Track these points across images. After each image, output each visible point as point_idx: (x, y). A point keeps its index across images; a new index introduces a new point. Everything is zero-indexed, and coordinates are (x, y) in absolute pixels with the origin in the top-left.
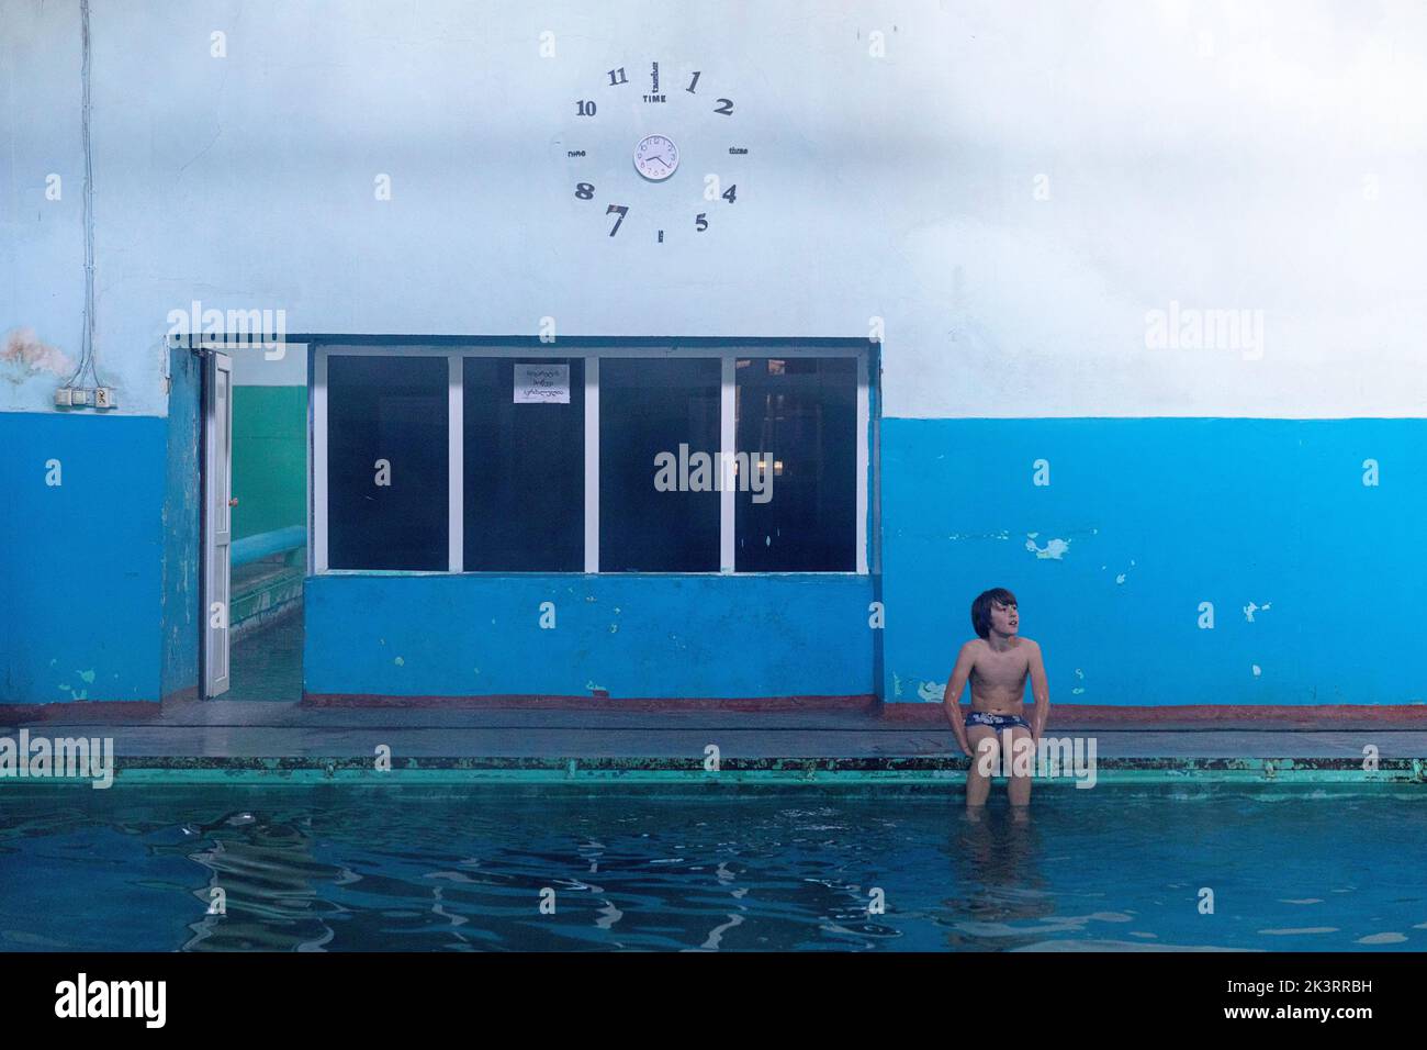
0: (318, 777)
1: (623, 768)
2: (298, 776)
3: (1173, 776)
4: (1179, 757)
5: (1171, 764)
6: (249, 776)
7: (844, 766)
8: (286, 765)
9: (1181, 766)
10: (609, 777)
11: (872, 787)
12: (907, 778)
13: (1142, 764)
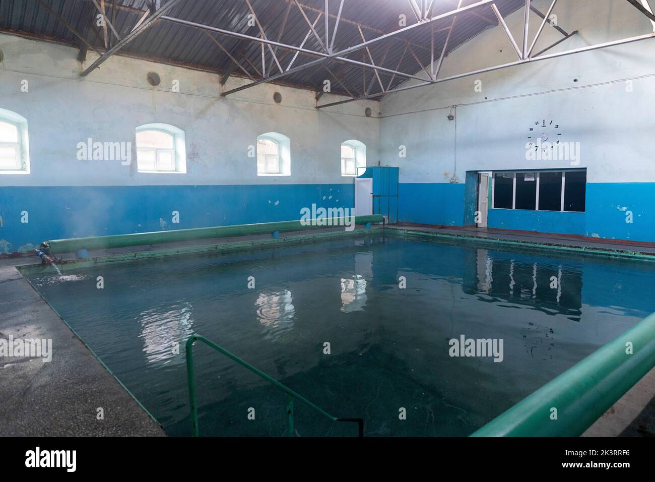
0: (461, 238)
1: (507, 241)
2: (459, 237)
3: (611, 253)
4: (613, 249)
5: (611, 250)
6: (453, 237)
7: (544, 244)
8: (458, 236)
9: (613, 251)
10: (504, 242)
11: (549, 249)
12: (556, 247)
13: (605, 250)
